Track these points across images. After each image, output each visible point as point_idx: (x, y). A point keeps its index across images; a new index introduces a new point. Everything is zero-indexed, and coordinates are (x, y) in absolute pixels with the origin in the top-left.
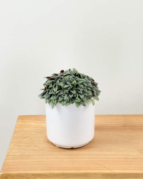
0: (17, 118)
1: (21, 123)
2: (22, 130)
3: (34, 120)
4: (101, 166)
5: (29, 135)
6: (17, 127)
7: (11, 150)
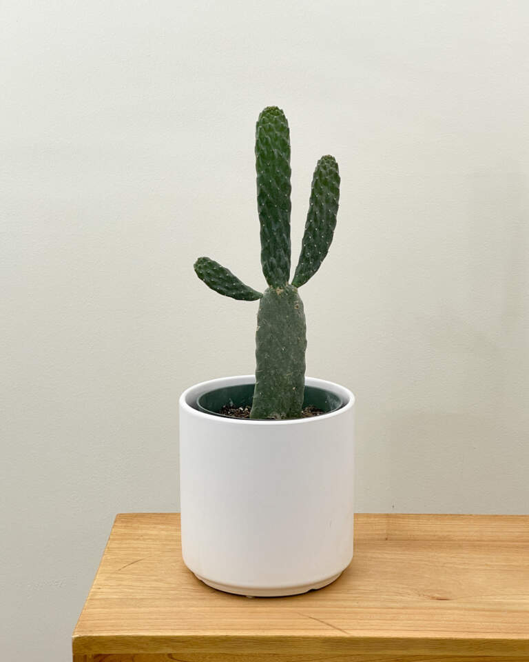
0: (114, 519)
1: (123, 531)
2: (127, 546)
3: (155, 524)
4: (322, 622)
5: (143, 557)
6: (114, 540)
7: (100, 588)
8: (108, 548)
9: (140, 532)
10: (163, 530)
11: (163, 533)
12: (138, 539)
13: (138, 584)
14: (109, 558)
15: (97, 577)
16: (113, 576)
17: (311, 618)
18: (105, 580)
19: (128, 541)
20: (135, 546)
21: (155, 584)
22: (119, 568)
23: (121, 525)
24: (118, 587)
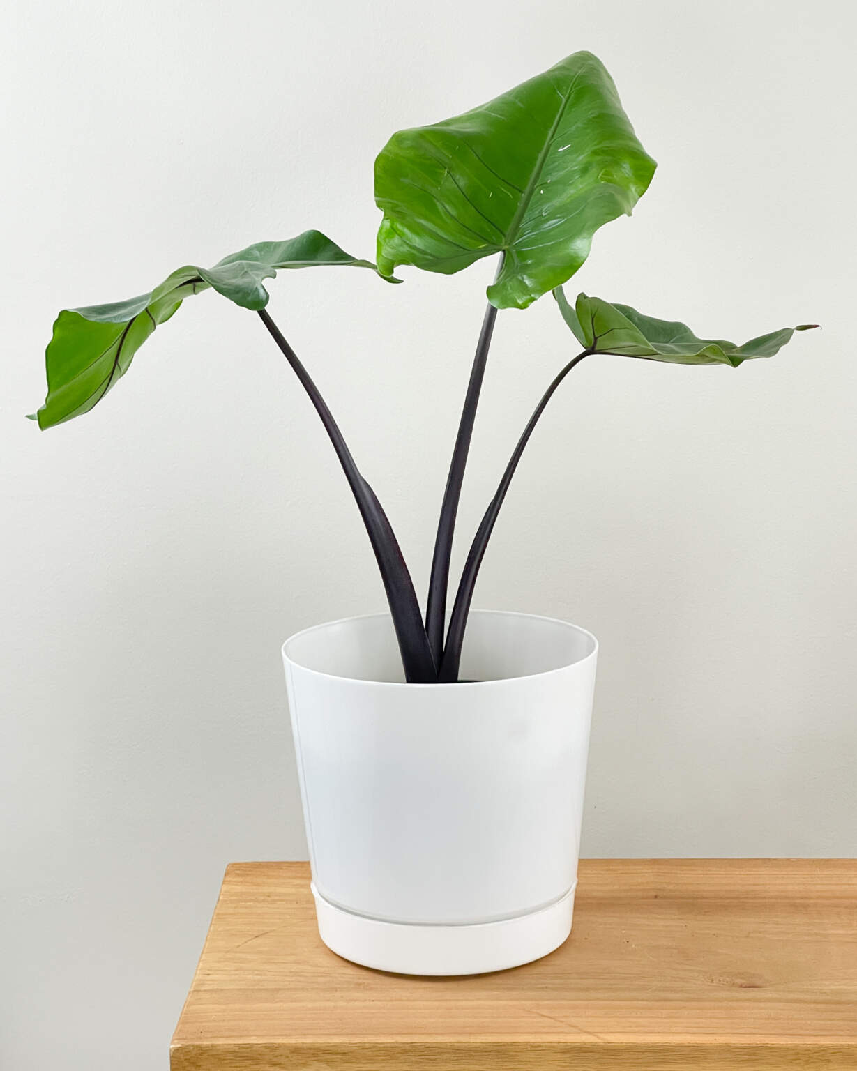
0: (223, 872)
1: (239, 888)
2: (247, 910)
3: (289, 878)
4: (561, 1021)
5: (274, 928)
6: (224, 902)
7: (208, 975)
8: (218, 914)
9: (266, 890)
10: (301, 886)
12: (264, 901)
13: (268, 967)
14: (220, 930)
15: (203, 958)
16: (228, 956)
17: (542, 1016)
18: (218, 962)
19: (248, 904)
20: (261, 911)
21: (294, 968)
22: (237, 944)
23: (235, 879)
24: (237, 972)
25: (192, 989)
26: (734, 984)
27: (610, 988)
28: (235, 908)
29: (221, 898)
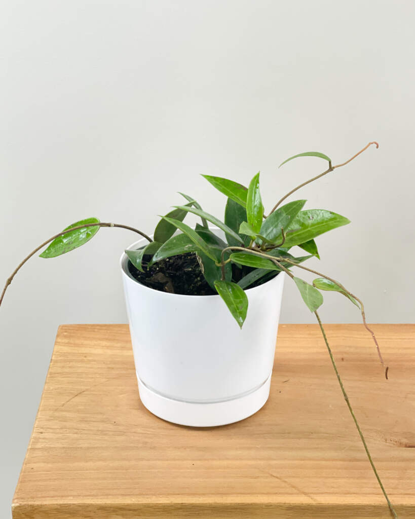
1: (66, 349)
2: (71, 371)
3: (100, 339)
4: (284, 482)
5: (88, 388)
6: (55, 361)
7: (42, 433)
8: (51, 374)
9: (83, 350)
10: (108, 347)
11: (109, 352)
12: (82, 361)
13: (83, 425)
14: (51, 388)
15: (39, 416)
16: (56, 414)
17: (272, 476)
18: (49, 420)
19: (71, 364)
20: (80, 370)
21: (101, 426)
22: (63, 403)
23: (63, 341)
24: (61, 431)
25: (30, 447)
26: (401, 444)
27: (318, 448)
28: (63, 367)
29: (53, 358)
